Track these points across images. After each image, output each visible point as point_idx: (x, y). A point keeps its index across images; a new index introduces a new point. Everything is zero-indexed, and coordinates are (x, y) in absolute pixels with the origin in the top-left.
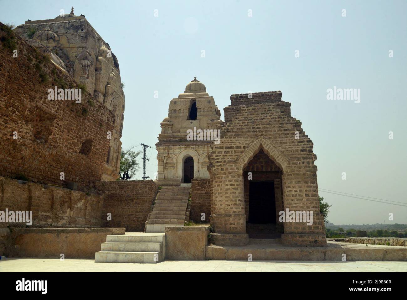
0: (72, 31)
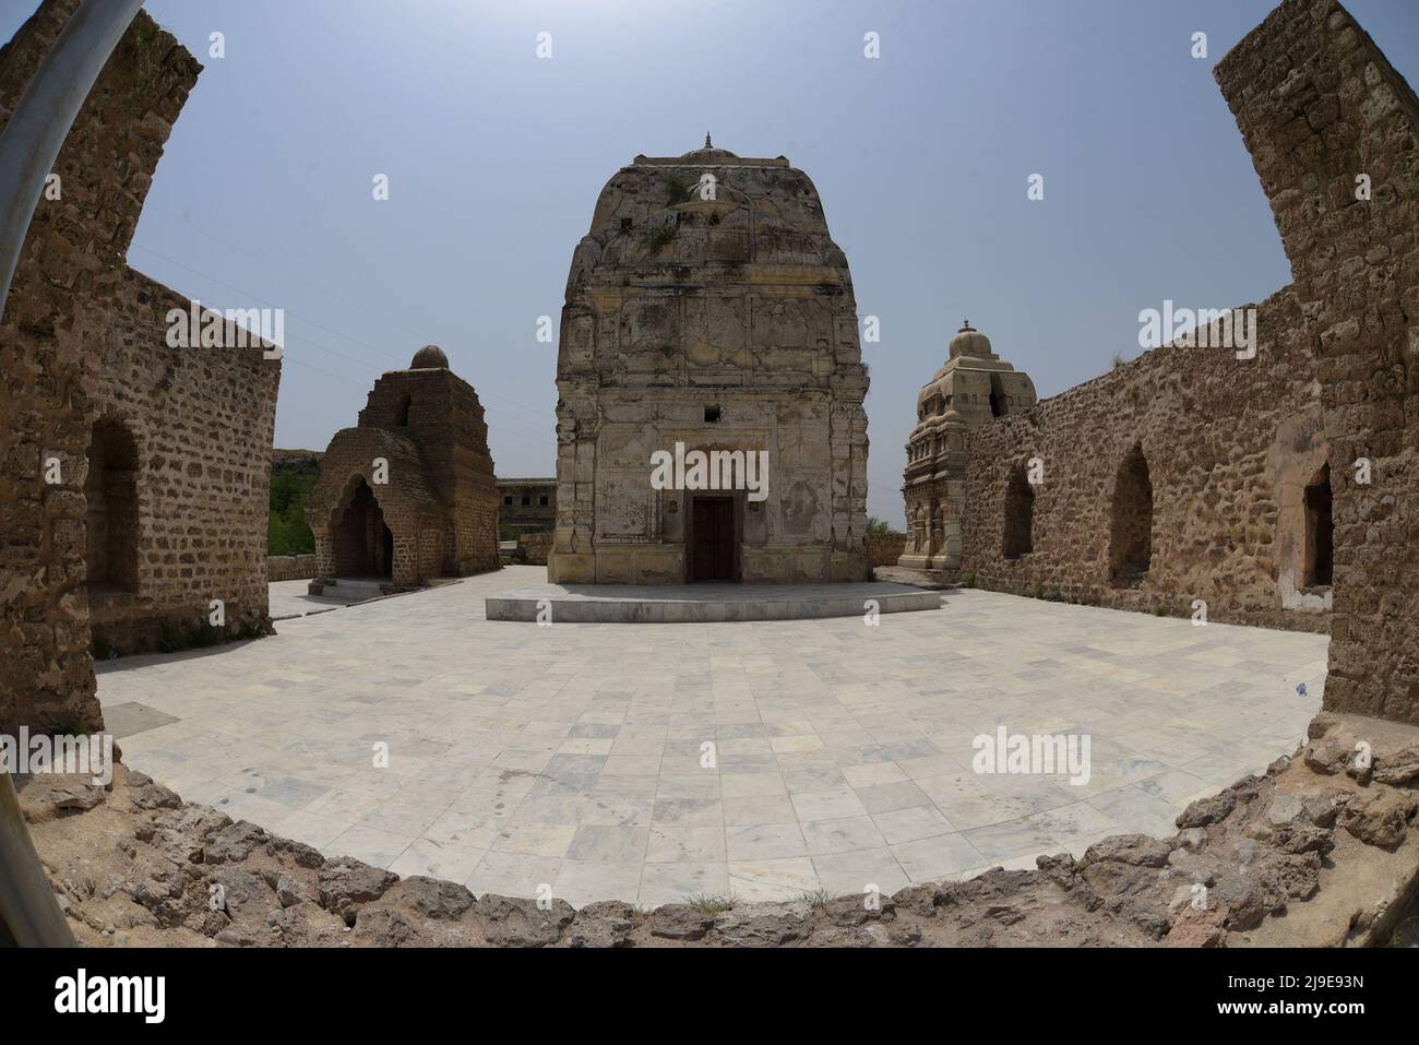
0: (779, 191)
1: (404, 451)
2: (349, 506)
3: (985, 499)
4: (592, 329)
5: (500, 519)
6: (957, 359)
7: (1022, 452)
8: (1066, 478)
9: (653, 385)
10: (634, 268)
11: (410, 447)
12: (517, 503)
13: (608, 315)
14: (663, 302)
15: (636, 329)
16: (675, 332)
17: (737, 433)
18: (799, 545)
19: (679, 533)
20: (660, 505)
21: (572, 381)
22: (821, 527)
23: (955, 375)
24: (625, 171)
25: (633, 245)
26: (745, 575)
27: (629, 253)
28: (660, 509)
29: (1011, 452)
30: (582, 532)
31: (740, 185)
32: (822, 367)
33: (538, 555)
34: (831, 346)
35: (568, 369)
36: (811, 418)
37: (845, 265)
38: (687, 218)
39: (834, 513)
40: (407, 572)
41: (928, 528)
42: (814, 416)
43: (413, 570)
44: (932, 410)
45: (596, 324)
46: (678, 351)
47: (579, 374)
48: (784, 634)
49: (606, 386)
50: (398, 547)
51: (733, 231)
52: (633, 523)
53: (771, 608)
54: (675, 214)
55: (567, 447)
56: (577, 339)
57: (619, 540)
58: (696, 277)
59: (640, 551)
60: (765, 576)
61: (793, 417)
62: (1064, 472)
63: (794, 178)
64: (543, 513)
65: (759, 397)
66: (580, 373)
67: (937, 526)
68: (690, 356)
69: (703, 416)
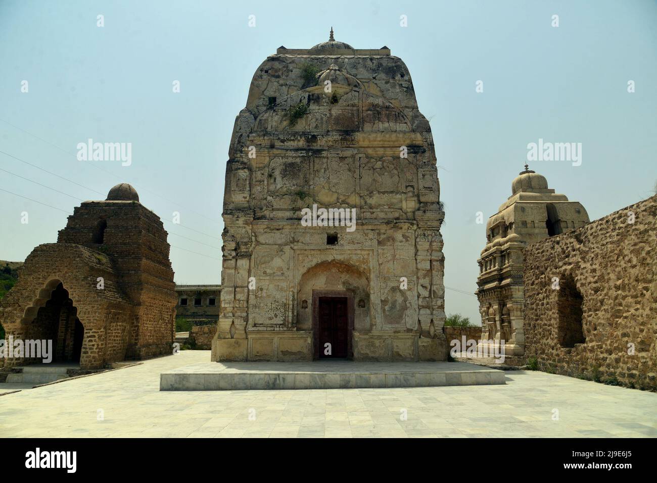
0: (382, 76)
1: (99, 262)
2: (44, 306)
3: (540, 300)
4: (248, 178)
5: (177, 315)
6: (518, 195)
7: (570, 264)
8: (612, 284)
9: (291, 219)
10: (278, 135)
11: (104, 259)
12: (191, 303)
13: (260, 169)
14: (298, 160)
15: (279, 179)
16: (307, 182)
17: (349, 252)
18: (395, 332)
19: (309, 324)
20: (296, 302)
21: (234, 215)
22: (410, 320)
23: (515, 207)
24: (271, 59)
25: (276, 118)
26: (356, 354)
27: (274, 124)
28: (295, 306)
29: (561, 264)
30: (239, 323)
31: (354, 71)
32: (410, 205)
33: (205, 342)
34: (416, 190)
35: (231, 207)
36: (401, 242)
37: (429, 130)
38: (315, 99)
39: (419, 309)
40: (94, 357)
41: (498, 323)
42: (404, 240)
43: (99, 355)
44: (498, 234)
45: (251, 174)
46: (309, 195)
47: (238, 210)
48: (381, 397)
49: (259, 219)
50: (88, 337)
51: (347, 108)
52: (276, 316)
53: (373, 379)
54: (306, 95)
55: (229, 261)
56: (237, 185)
57: (265, 329)
58: (321, 143)
59: (280, 336)
60: (371, 355)
61: (389, 241)
62: (609, 279)
63: (394, 65)
64: (210, 310)
65: (365, 227)
66: (240, 209)
67: (505, 320)
68: (317, 198)
69: (326, 240)
